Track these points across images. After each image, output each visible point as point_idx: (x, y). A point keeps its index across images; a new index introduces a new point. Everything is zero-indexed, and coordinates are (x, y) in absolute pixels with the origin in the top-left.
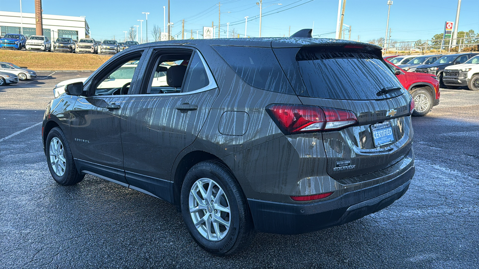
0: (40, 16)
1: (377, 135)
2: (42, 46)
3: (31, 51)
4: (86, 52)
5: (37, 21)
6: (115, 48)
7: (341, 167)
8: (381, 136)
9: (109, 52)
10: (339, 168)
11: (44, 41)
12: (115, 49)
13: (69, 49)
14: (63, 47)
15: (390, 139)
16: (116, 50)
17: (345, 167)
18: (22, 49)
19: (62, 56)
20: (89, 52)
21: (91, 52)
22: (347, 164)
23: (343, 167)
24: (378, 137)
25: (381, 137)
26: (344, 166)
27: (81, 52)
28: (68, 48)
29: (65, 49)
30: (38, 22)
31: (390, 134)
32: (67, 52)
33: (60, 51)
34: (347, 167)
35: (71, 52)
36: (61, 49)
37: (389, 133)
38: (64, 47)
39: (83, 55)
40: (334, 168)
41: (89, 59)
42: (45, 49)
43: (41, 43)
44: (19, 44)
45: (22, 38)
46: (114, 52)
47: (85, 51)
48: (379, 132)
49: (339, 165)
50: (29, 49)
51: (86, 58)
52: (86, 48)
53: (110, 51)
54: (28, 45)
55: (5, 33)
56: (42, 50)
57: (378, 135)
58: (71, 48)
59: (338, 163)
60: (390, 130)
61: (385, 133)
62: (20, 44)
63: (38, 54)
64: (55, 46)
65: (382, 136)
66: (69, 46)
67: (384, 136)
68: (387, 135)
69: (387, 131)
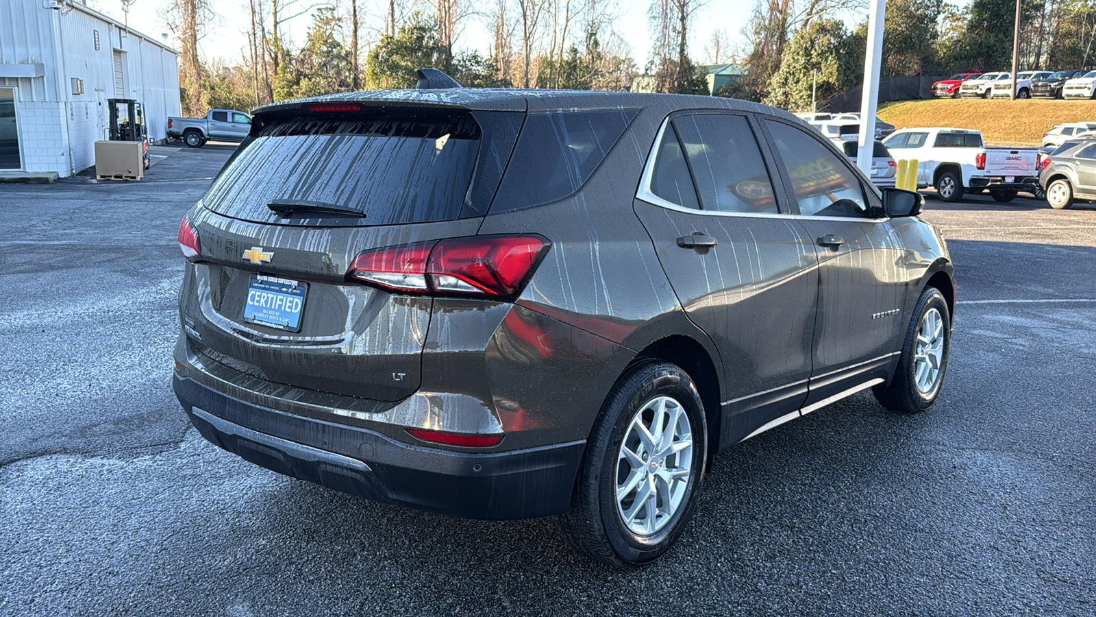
1: (257, 298)
8: (266, 305)
15: (287, 320)
24: (258, 304)
25: (264, 306)
31: (293, 311)
37: (289, 307)
48: (263, 294)
57: (259, 299)
60: (297, 303)
61: (279, 303)
65: (268, 306)
67: (273, 307)
68: (283, 309)
69: (288, 301)
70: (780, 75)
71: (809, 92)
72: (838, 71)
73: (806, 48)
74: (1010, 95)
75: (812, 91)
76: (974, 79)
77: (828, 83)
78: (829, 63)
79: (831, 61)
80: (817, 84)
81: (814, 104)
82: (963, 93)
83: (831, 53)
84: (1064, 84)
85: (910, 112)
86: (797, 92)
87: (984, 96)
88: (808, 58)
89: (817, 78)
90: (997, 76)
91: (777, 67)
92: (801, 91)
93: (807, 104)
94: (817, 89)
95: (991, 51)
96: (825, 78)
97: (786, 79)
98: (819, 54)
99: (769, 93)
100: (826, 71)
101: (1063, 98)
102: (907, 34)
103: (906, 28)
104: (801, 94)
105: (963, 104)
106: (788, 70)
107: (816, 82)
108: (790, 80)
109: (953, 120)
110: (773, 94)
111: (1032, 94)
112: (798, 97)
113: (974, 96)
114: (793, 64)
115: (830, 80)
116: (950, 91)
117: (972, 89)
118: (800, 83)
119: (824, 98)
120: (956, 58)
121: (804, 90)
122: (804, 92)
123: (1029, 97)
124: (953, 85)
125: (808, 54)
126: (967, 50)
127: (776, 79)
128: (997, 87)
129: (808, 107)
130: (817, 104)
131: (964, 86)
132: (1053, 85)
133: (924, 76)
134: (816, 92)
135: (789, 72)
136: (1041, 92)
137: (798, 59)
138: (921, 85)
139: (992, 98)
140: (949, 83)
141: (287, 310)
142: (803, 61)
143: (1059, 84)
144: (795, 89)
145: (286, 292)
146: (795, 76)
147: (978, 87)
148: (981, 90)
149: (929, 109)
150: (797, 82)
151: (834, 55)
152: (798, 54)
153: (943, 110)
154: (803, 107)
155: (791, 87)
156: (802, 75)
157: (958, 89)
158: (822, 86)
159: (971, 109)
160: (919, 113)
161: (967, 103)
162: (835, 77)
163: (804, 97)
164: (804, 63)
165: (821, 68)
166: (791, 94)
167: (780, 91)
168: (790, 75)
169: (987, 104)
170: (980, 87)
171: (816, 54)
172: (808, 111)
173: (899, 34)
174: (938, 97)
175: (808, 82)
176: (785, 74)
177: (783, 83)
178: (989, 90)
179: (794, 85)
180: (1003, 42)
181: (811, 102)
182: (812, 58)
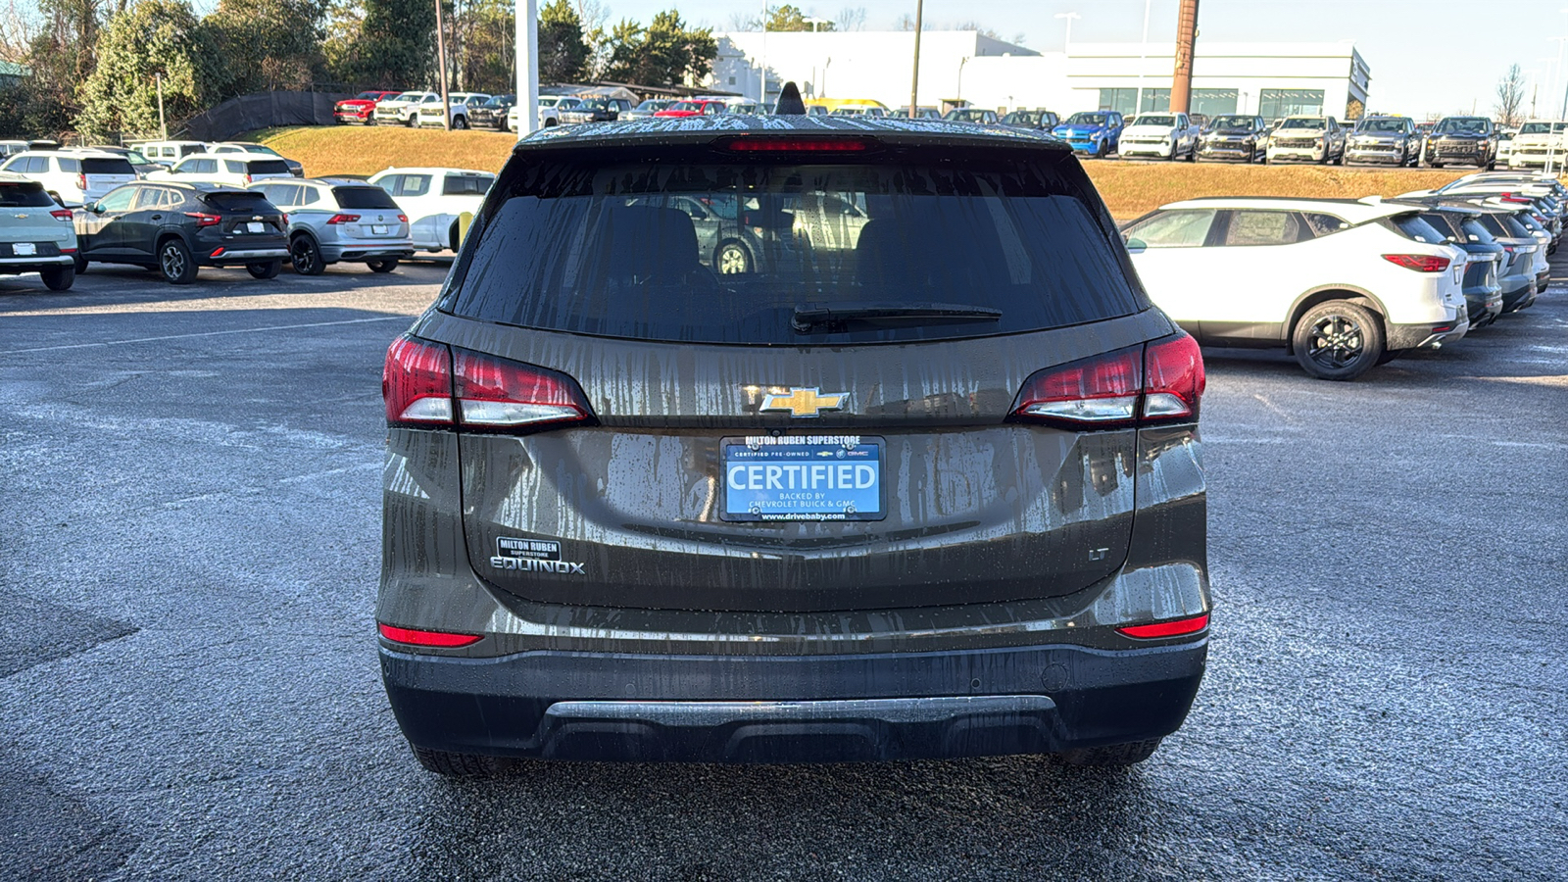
0: (1188, 51)
1: (754, 476)
2: (1163, 144)
3: (1130, 162)
4: (1296, 159)
5: (1178, 66)
6: (1399, 142)
7: (520, 560)
8: (785, 485)
9: (1373, 157)
10: (513, 560)
11: (1172, 128)
12: (1397, 146)
13: (1245, 152)
14: (1225, 145)
15: (848, 503)
16: (1399, 150)
17: (535, 561)
18: (1107, 156)
19: (1216, 173)
20: (1308, 160)
21: (1312, 160)
22: (546, 555)
23: (529, 561)
24: (758, 487)
25: (779, 487)
26: (534, 557)
27: (1281, 159)
28: (1241, 147)
29: (1231, 152)
30: (1180, 71)
32: (1236, 159)
33: (1214, 158)
34: (544, 562)
35: (1248, 160)
36: (1221, 152)
38: (1229, 144)
39: (1282, 170)
40: (492, 558)
41: (1298, 182)
42: (1172, 153)
43: (1164, 137)
44: (1100, 140)
45: (1113, 122)
46: (1392, 158)
47: (1292, 157)
48: (771, 467)
49: (512, 553)
50: (1126, 155)
51: (1289, 178)
52: (1299, 146)
53: (1379, 153)
54: (1125, 143)
55: (1110, 107)
56: (1161, 156)
57: (759, 477)
58: (1252, 147)
59: (504, 544)
60: (865, 473)
61: (816, 476)
62: (1105, 140)
63: (1145, 168)
64: (1203, 142)
65: (792, 487)
66: (1244, 142)
67: (805, 486)
68: (831, 486)
69: (840, 473)
70: (97, 79)
71: (152, 108)
72: (194, 78)
73: (137, 41)
74: (444, 124)
75: (156, 107)
76: (390, 100)
77: (181, 95)
78: (178, 65)
79: (181, 62)
80: (164, 96)
81: (163, 126)
82: (380, 119)
83: (180, 51)
84: (508, 111)
85: (311, 143)
86: (133, 107)
87: (408, 124)
88: (143, 55)
89: (164, 88)
90: (420, 97)
91: (89, 66)
92: (138, 107)
93: (153, 127)
94: (166, 103)
95: (400, 63)
96: (175, 87)
97: (110, 86)
98: (159, 52)
99: (84, 107)
100: (176, 78)
101: (510, 131)
102: (286, 30)
103: (284, 21)
104: (140, 111)
105: (383, 133)
106: (110, 72)
107: (162, 93)
108: (118, 88)
109: (375, 155)
110: (89, 109)
111: (470, 123)
112: (135, 115)
113: (395, 124)
114: (119, 64)
115: (185, 92)
116: (360, 114)
117: (391, 113)
118: (136, 94)
119: (180, 118)
120: (356, 69)
121: (143, 105)
122: (144, 108)
123: (466, 127)
124: (364, 107)
125: (140, 48)
126: (369, 59)
127: (91, 87)
128: (425, 113)
129: (153, 131)
130: (167, 128)
131: (379, 108)
132: (495, 113)
133: (317, 92)
134: (165, 108)
135: (113, 76)
136: (481, 121)
137: (127, 56)
138: (315, 105)
139: (420, 127)
140: (358, 104)
141: (841, 486)
142: (135, 61)
143: (502, 113)
144: (127, 102)
145: (834, 458)
146: (124, 83)
147: (399, 112)
148: (403, 115)
149: (338, 139)
150: (130, 92)
151: (184, 55)
152: (124, 47)
153: (358, 141)
154: (145, 131)
155: (121, 98)
156: (136, 82)
157: (372, 112)
158: (172, 100)
159: (396, 141)
160: (325, 144)
161: (389, 133)
162: (191, 88)
163: (146, 115)
164: (138, 63)
165: (165, 72)
166: (123, 111)
167: (102, 107)
168: (116, 79)
169: (416, 135)
170: (402, 111)
171: (155, 49)
172: (155, 137)
173: (274, 29)
174: (345, 123)
175: (147, 92)
176: (107, 77)
177: (105, 92)
178: (414, 115)
179: (126, 96)
180: (413, 51)
181: (159, 124)
182: (149, 56)
